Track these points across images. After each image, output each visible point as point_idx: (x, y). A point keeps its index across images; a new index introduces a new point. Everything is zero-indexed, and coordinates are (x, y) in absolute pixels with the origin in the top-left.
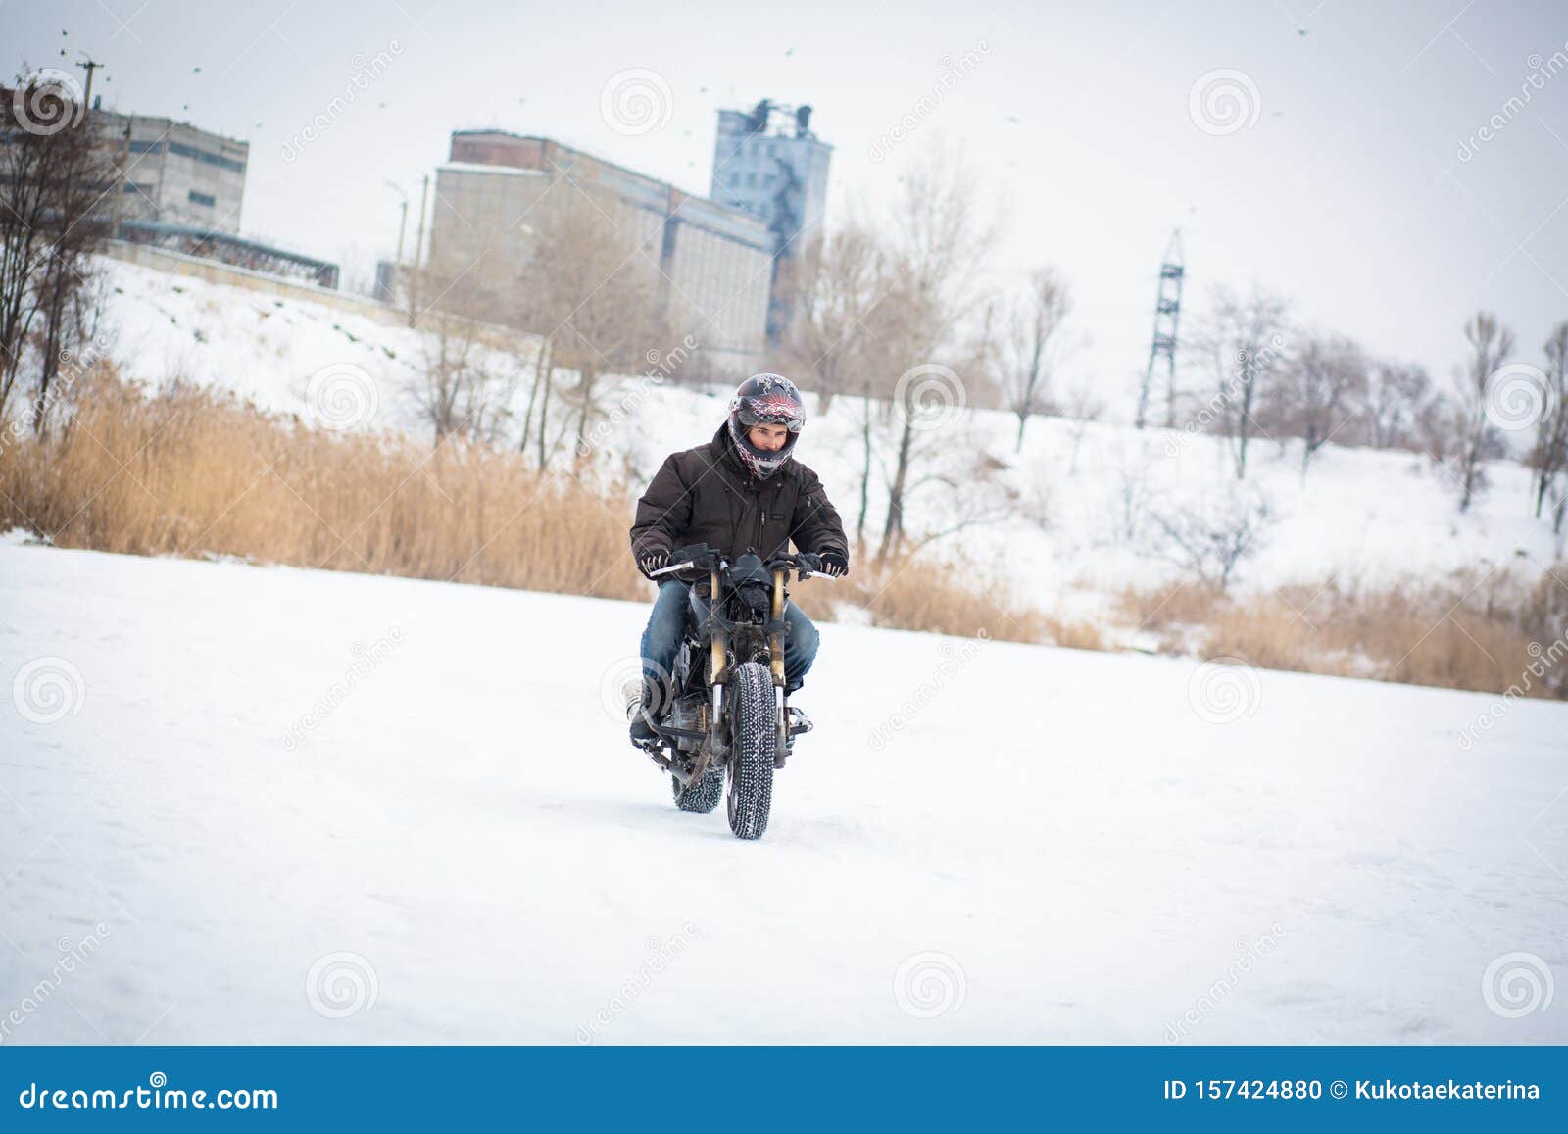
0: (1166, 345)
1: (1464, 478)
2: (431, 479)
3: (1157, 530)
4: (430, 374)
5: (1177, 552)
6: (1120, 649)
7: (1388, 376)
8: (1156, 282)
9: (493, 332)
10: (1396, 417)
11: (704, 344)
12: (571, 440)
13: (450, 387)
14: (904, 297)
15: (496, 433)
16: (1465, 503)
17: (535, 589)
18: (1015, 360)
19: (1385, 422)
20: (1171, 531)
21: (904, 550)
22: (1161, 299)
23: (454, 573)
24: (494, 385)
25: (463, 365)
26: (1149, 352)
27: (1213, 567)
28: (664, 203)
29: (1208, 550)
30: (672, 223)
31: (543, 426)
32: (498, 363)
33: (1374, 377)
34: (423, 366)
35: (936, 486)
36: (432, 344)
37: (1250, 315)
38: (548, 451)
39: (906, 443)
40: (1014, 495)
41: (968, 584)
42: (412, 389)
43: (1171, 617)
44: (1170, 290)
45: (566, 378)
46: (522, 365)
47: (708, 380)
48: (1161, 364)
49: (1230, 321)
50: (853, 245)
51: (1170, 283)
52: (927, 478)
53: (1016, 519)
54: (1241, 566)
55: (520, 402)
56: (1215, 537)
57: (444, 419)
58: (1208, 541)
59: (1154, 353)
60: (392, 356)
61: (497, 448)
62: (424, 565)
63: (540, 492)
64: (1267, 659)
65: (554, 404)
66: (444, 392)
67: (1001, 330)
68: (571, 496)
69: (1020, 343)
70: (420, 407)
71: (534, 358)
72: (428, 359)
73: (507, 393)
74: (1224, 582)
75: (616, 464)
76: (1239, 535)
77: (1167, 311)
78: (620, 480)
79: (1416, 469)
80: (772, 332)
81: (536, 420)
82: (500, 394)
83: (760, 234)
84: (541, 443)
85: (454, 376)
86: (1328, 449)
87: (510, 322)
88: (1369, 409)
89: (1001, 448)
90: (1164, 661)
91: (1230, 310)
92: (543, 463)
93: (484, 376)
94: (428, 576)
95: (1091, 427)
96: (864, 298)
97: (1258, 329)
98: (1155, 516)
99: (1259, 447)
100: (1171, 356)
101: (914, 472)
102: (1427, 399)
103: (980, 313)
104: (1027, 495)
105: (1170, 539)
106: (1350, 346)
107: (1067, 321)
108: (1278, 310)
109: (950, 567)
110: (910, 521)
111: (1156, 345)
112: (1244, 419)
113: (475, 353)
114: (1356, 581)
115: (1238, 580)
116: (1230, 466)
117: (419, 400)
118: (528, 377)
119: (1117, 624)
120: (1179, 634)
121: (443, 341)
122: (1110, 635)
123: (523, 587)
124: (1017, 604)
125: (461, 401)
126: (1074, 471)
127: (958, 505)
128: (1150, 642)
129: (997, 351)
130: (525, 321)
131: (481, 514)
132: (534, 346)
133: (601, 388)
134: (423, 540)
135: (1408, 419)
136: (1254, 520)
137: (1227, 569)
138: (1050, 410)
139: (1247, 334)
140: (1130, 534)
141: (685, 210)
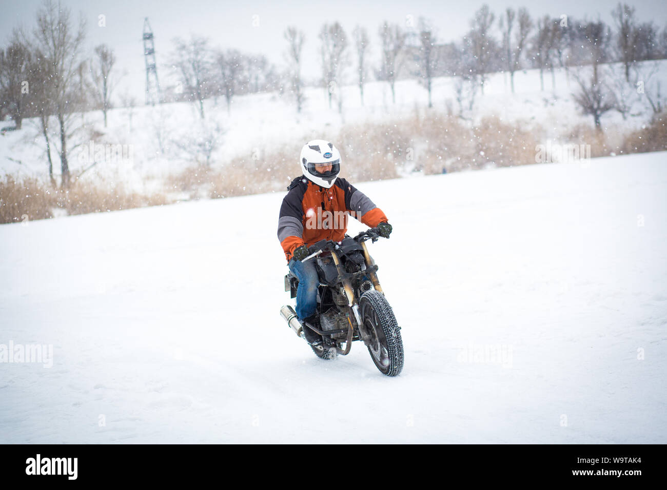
0: (152, 68)
1: (295, 98)
3: (175, 147)
6: (174, 202)
7: (250, 62)
8: (142, 43)
10: (257, 78)
16: (299, 108)
19: (253, 81)
20: (180, 146)
21: (72, 180)
22: (146, 49)
26: (145, 72)
27: (202, 158)
29: (198, 151)
33: (244, 63)
37: (192, 48)
39: (63, 133)
43: (191, 184)
44: (149, 45)
48: (152, 77)
49: (184, 52)
51: (148, 42)
52: (75, 147)
54: (214, 155)
56: (200, 145)
58: (198, 148)
59: (148, 72)
64: (236, 192)
67: (89, 78)
69: (98, 80)
74: (208, 164)
76: (210, 142)
77: (150, 53)
79: (274, 98)
86: (235, 99)
88: (245, 77)
89: (99, 127)
90: (193, 204)
91: (183, 47)
97: (197, 53)
98: (172, 141)
99: (207, 103)
100: (155, 72)
101: (69, 145)
102: (268, 68)
105: (182, 150)
106: (236, 52)
108: (203, 43)
109: (93, 181)
111: (148, 69)
114: (263, 151)
115: (213, 162)
122: (169, 196)
126: (132, 130)
128: (185, 196)
135: (262, 79)
136: (216, 135)
137: (208, 157)
138: (114, 107)
139: (192, 56)
140: (163, 151)
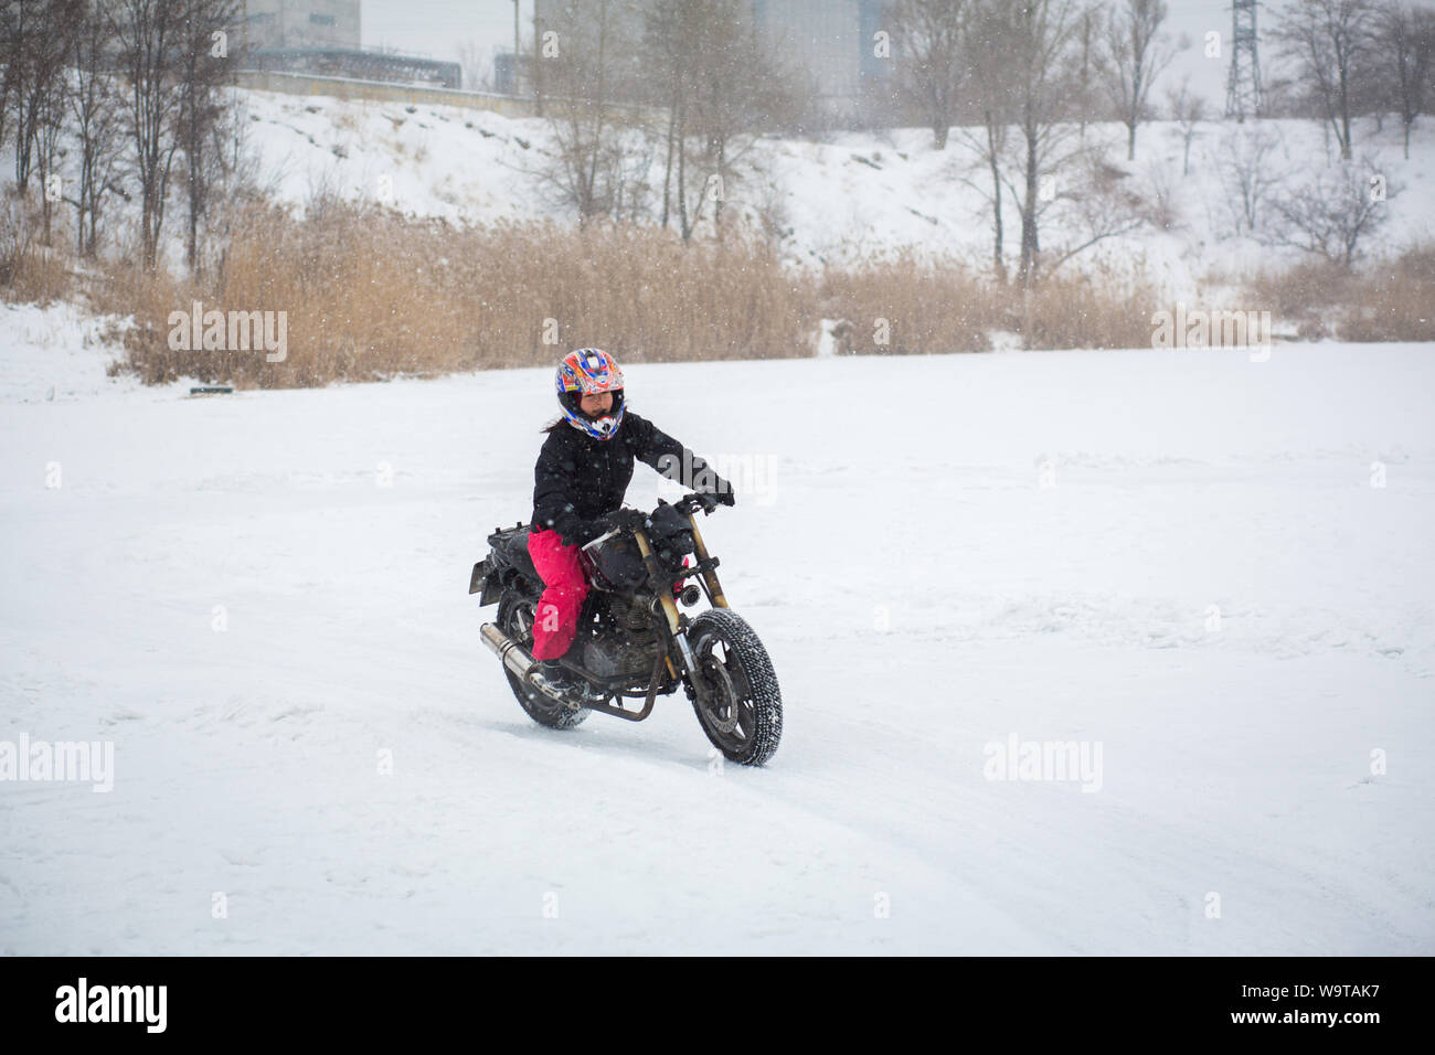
0: (1246, 39)
3: (1277, 219)
4: (566, 158)
5: (1301, 237)
9: (623, 110)
13: (588, 170)
15: (638, 208)
17: (699, 359)
20: (1293, 217)
21: (1044, 268)
24: (630, 162)
25: (596, 145)
26: (1231, 47)
27: (1336, 246)
29: (1330, 230)
31: (682, 195)
32: (631, 139)
34: (560, 152)
35: (1067, 204)
36: (564, 130)
38: (690, 220)
39: (1032, 165)
40: (1136, 201)
42: (550, 176)
43: (1307, 301)
45: (697, 144)
46: (654, 139)
47: (823, 127)
48: (1245, 59)
49: (1318, 8)
52: (1057, 197)
54: (1364, 243)
55: (657, 175)
56: (1334, 217)
57: (587, 201)
58: (1330, 223)
59: (1236, 48)
60: (526, 146)
61: (641, 222)
63: (688, 261)
65: (690, 172)
66: (582, 175)
67: (1101, 46)
68: (720, 259)
69: (1120, 53)
70: (561, 192)
71: (663, 130)
72: (562, 145)
73: (643, 168)
74: (1348, 261)
75: (756, 223)
76: (1358, 212)
78: (762, 237)
81: (674, 190)
82: (637, 169)
84: (682, 212)
85: (590, 158)
86: (1425, 120)
89: (1114, 157)
90: (1306, 347)
92: (686, 233)
93: (618, 155)
95: (1198, 127)
97: (1347, 13)
98: (1274, 204)
99: (1360, 126)
100: (1253, 48)
101: (1044, 192)
103: (1080, 30)
104: (1151, 200)
105: (1293, 225)
107: (1163, 28)
109: (1087, 277)
110: (1045, 240)
111: (1237, 40)
112: (1343, 100)
113: (607, 132)
115: (1361, 256)
116: (1336, 146)
117: (560, 186)
118: (662, 149)
120: (1316, 317)
121: (575, 126)
123: (688, 358)
125: (600, 182)
126: (1188, 171)
127: (1090, 218)
128: (1290, 328)
129: (1101, 65)
132: (663, 118)
133: (733, 150)
136: (1371, 198)
137: (1351, 246)
138: (1153, 116)
139: (1337, 18)
140: (1251, 225)
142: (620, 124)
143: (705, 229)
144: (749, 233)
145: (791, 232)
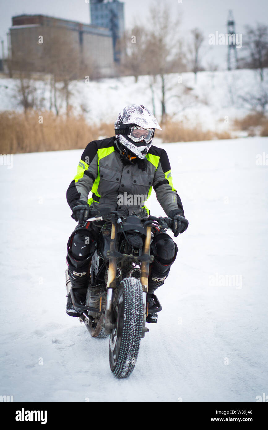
0: (233, 46)
2: (26, 124)
4: (19, 91)
5: (248, 106)
6: (236, 138)
9: (36, 75)
11: (97, 67)
12: (64, 105)
13: (26, 95)
14: (154, 44)
15: (42, 105)
18: (190, 57)
20: (245, 100)
21: (168, 119)
22: (229, 31)
23: (37, 150)
24: (39, 92)
25: (28, 87)
26: (228, 49)
27: (259, 108)
28: (77, 28)
29: (257, 104)
30: (81, 33)
31: (55, 102)
32: (39, 85)
34: (17, 89)
35: (174, 99)
36: (18, 82)
37: (257, 32)
38: (58, 108)
39: (163, 87)
40: (197, 97)
41: (189, 126)
42: (15, 97)
43: (250, 125)
45: (60, 85)
46: (46, 84)
48: (232, 51)
49: (252, 35)
50: (137, 32)
51: (231, 27)
52: (172, 96)
53: (199, 105)
54: (267, 107)
55: (47, 95)
56: (258, 99)
57: (26, 104)
58: (257, 101)
60: (7, 88)
61: (43, 109)
62: (28, 149)
63: (58, 121)
65: (58, 94)
66: (24, 96)
67: (185, 49)
68: (68, 120)
69: (191, 52)
70: (18, 102)
71: (49, 81)
72: (18, 87)
73: (43, 93)
74: (263, 113)
75: (79, 109)
76: (265, 98)
78: (81, 113)
80: (117, 60)
81: (53, 100)
82: (41, 94)
83: (107, 32)
84: (56, 106)
85: (27, 91)
87: (39, 71)
89: (190, 84)
91: (252, 32)
92: (58, 113)
93: (35, 89)
94: (30, 152)
95: (216, 73)
96: (143, 47)
97: (260, 36)
98: (240, 97)
99: (266, 71)
100: (235, 49)
101: (167, 95)
103: (178, 45)
104: (201, 97)
105: (245, 102)
107: (204, 43)
108: (265, 30)
109: (182, 122)
110: (169, 110)
111: (229, 47)
112: (260, 63)
113: (31, 82)
115: (267, 111)
116: (259, 78)
117: (17, 100)
118: (48, 87)
119: (234, 130)
120: (253, 130)
121: (22, 81)
122: (233, 134)
124: (204, 129)
125: (30, 98)
126: (213, 87)
127: (182, 103)
128: (245, 134)
129: (185, 55)
130: (44, 70)
131: (42, 131)
132: (49, 77)
133: (71, 87)
134: (27, 142)
137: (264, 108)
138: (202, 70)
139: (257, 38)
141: (84, 29)
142: (36, 80)
143: (63, 111)
144: (77, 112)
145: (89, 111)
